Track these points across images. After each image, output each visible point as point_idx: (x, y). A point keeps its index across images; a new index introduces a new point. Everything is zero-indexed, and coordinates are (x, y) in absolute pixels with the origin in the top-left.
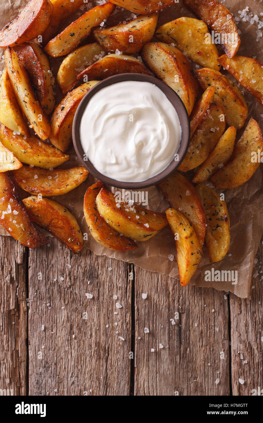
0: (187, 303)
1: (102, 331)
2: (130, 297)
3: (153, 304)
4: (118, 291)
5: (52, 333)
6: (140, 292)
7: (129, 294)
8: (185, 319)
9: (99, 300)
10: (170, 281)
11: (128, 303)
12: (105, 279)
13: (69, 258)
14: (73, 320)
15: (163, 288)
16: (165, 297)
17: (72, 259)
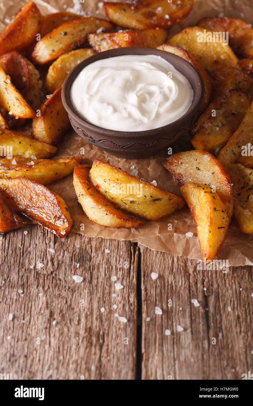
0: (215, 286)
1: (95, 317)
2: (135, 277)
3: (166, 284)
4: (119, 272)
5: (24, 322)
6: (148, 272)
7: (133, 274)
8: (213, 302)
9: (91, 283)
10: (190, 263)
11: (131, 284)
12: (100, 261)
13: (52, 244)
14: (55, 307)
15: (180, 269)
16: (183, 279)
17: (57, 244)
